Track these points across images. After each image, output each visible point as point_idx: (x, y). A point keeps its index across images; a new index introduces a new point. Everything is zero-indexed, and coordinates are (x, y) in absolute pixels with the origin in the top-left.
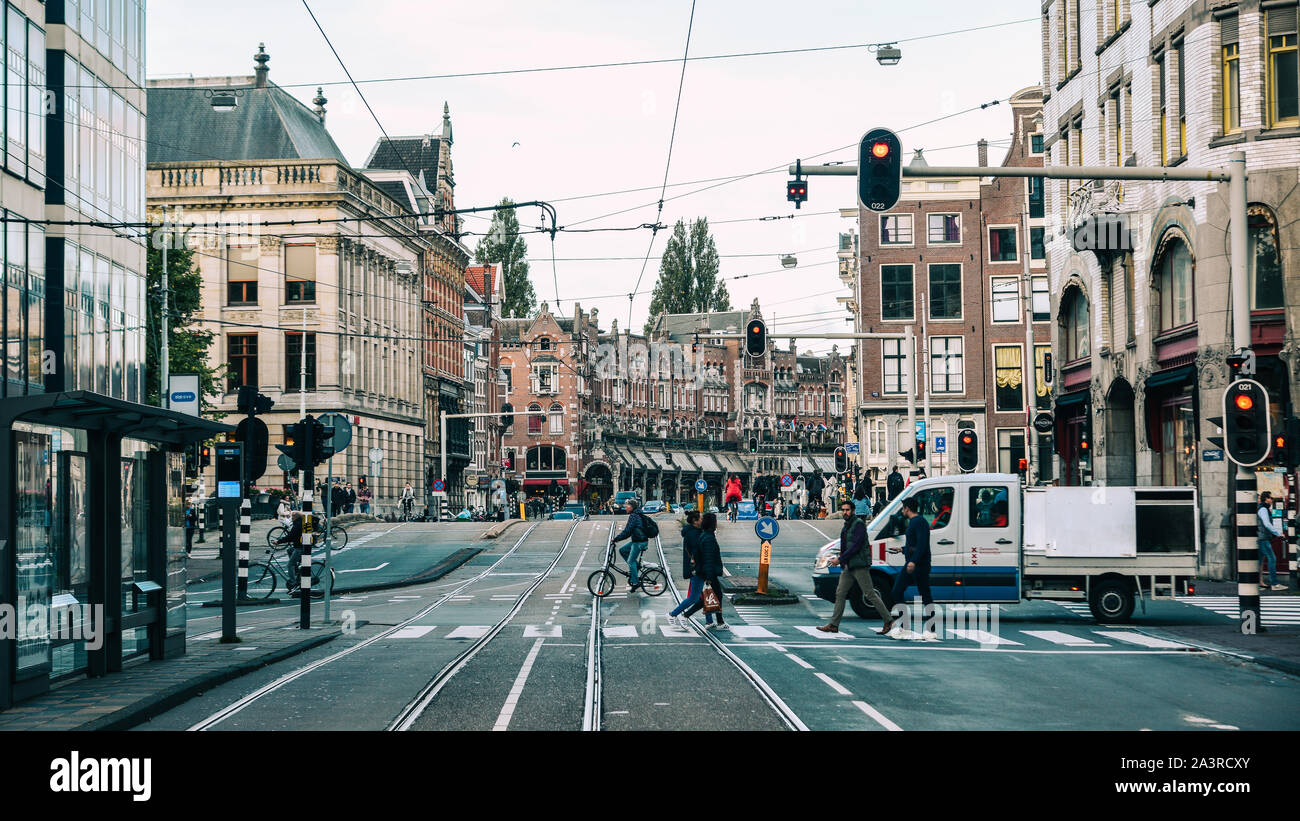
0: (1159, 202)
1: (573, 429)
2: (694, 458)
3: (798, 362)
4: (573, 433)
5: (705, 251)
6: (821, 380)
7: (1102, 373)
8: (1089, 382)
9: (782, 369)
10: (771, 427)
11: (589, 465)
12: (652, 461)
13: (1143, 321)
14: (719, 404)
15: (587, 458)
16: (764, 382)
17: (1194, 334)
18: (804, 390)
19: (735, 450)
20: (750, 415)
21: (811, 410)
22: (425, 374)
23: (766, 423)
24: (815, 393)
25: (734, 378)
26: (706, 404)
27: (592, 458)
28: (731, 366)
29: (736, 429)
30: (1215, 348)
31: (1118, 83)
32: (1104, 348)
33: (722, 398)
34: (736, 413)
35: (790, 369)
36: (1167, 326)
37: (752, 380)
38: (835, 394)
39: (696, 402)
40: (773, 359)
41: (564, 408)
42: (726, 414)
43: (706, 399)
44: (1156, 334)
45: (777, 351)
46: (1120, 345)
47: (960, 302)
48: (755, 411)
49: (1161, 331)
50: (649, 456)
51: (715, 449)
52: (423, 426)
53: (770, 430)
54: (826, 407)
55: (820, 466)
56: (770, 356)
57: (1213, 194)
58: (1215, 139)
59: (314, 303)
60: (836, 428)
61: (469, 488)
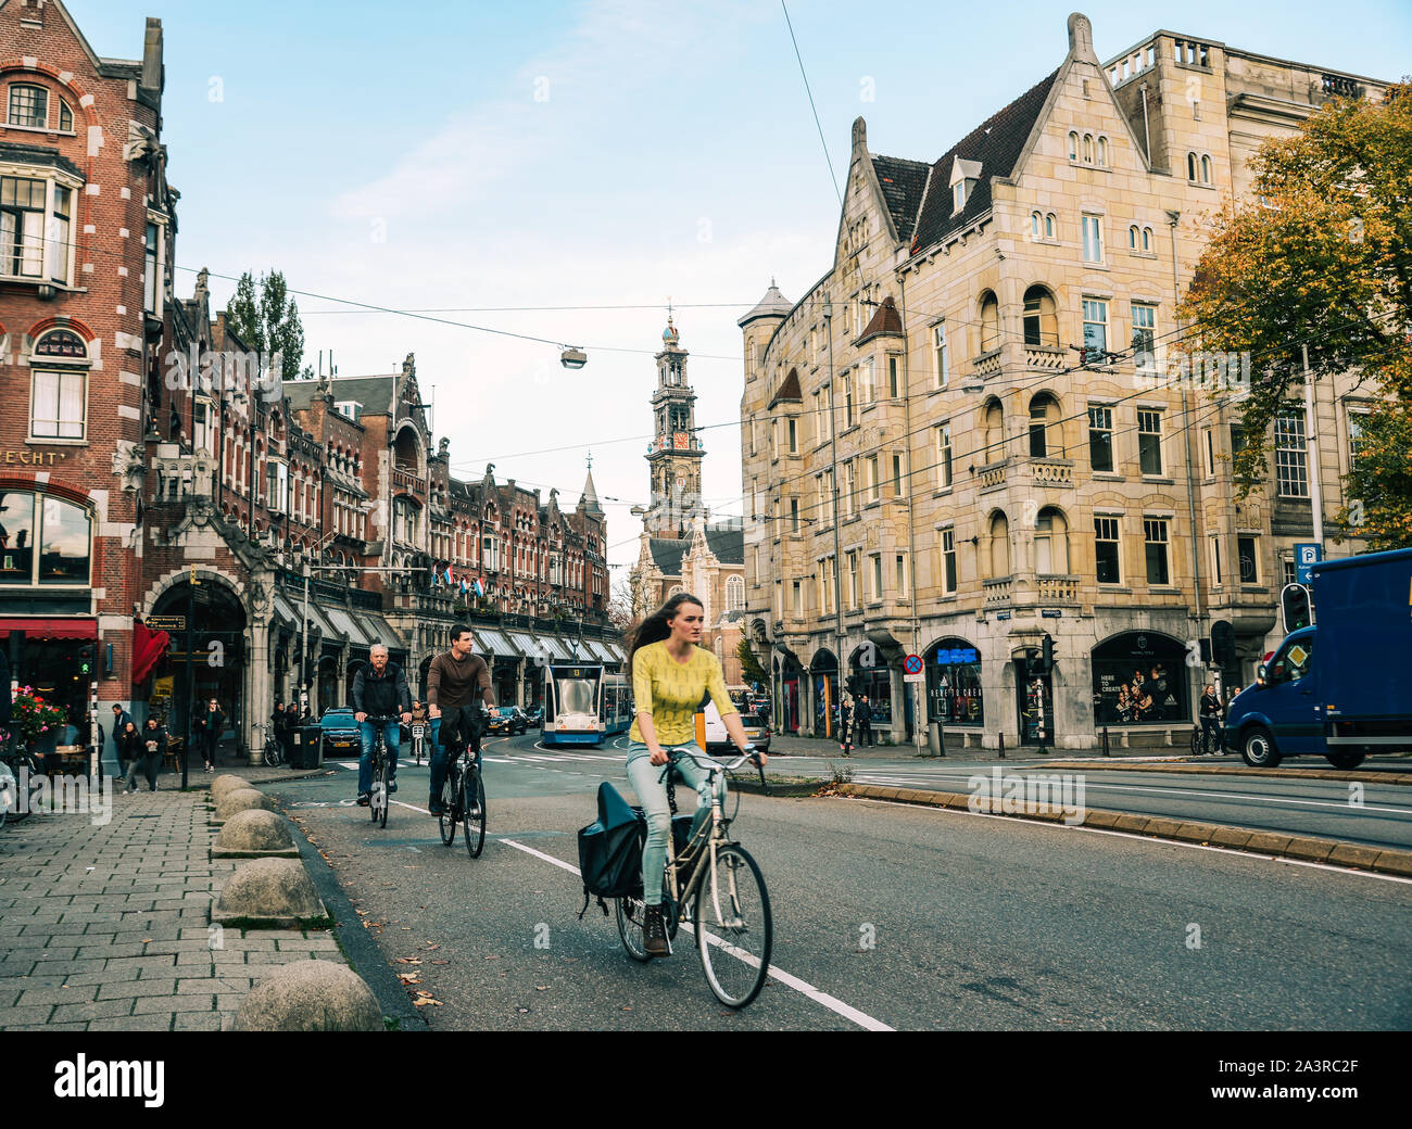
1: (127, 429)
2: (331, 616)
4: (125, 446)
5: (284, 320)
6: (475, 514)
9: (432, 485)
11: (167, 579)
14: (354, 524)
15: (162, 555)
16: (419, 497)
18: (457, 523)
19: (379, 607)
20: (400, 550)
21: (464, 557)
24: (468, 532)
25: (377, 482)
26: (336, 520)
27: (178, 558)
28: (373, 461)
29: (380, 570)
33: (358, 515)
34: (381, 544)
35: (441, 488)
37: (403, 491)
38: (491, 537)
39: (320, 515)
40: (428, 462)
41: (94, 348)
42: (363, 544)
43: (336, 511)
48: (405, 545)
51: (355, 604)
54: (480, 556)
56: (425, 455)
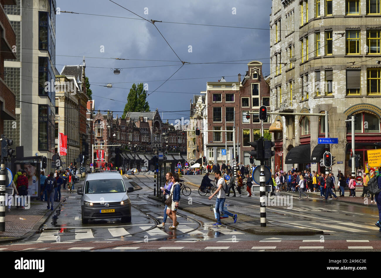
0: (301, 108)
2: (139, 156)
3: (169, 127)
4: (107, 148)
7: (286, 143)
8: (282, 145)
9: (164, 129)
10: (161, 146)
11: (111, 158)
12: (128, 157)
13: (297, 133)
14: (146, 140)
16: (159, 133)
17: (310, 137)
18: (171, 135)
20: (155, 143)
21: (173, 142)
22: (80, 133)
23: (160, 145)
24: (174, 136)
25: (150, 132)
26: (142, 140)
27: (112, 156)
29: (151, 147)
30: (314, 141)
31: (291, 79)
32: (286, 138)
33: (147, 138)
34: (151, 142)
35: (166, 129)
36: (302, 134)
37: (156, 132)
38: (180, 137)
39: (139, 139)
40: (162, 126)
41: (104, 141)
42: (148, 142)
43: (142, 138)
44: (300, 136)
45: (163, 124)
46: (291, 137)
47: (233, 117)
48: (157, 142)
49: (301, 136)
50: (127, 155)
51: (145, 153)
52: (79, 148)
53: (161, 147)
54: (177, 141)
55: (175, 158)
56: (161, 125)
57: (314, 108)
58: (315, 97)
59: (58, 115)
60: (180, 147)
61: (87, 165)
